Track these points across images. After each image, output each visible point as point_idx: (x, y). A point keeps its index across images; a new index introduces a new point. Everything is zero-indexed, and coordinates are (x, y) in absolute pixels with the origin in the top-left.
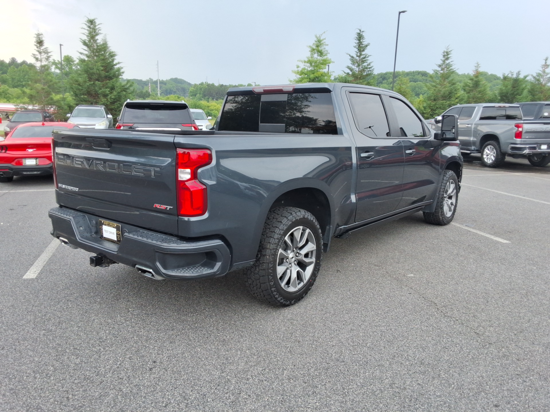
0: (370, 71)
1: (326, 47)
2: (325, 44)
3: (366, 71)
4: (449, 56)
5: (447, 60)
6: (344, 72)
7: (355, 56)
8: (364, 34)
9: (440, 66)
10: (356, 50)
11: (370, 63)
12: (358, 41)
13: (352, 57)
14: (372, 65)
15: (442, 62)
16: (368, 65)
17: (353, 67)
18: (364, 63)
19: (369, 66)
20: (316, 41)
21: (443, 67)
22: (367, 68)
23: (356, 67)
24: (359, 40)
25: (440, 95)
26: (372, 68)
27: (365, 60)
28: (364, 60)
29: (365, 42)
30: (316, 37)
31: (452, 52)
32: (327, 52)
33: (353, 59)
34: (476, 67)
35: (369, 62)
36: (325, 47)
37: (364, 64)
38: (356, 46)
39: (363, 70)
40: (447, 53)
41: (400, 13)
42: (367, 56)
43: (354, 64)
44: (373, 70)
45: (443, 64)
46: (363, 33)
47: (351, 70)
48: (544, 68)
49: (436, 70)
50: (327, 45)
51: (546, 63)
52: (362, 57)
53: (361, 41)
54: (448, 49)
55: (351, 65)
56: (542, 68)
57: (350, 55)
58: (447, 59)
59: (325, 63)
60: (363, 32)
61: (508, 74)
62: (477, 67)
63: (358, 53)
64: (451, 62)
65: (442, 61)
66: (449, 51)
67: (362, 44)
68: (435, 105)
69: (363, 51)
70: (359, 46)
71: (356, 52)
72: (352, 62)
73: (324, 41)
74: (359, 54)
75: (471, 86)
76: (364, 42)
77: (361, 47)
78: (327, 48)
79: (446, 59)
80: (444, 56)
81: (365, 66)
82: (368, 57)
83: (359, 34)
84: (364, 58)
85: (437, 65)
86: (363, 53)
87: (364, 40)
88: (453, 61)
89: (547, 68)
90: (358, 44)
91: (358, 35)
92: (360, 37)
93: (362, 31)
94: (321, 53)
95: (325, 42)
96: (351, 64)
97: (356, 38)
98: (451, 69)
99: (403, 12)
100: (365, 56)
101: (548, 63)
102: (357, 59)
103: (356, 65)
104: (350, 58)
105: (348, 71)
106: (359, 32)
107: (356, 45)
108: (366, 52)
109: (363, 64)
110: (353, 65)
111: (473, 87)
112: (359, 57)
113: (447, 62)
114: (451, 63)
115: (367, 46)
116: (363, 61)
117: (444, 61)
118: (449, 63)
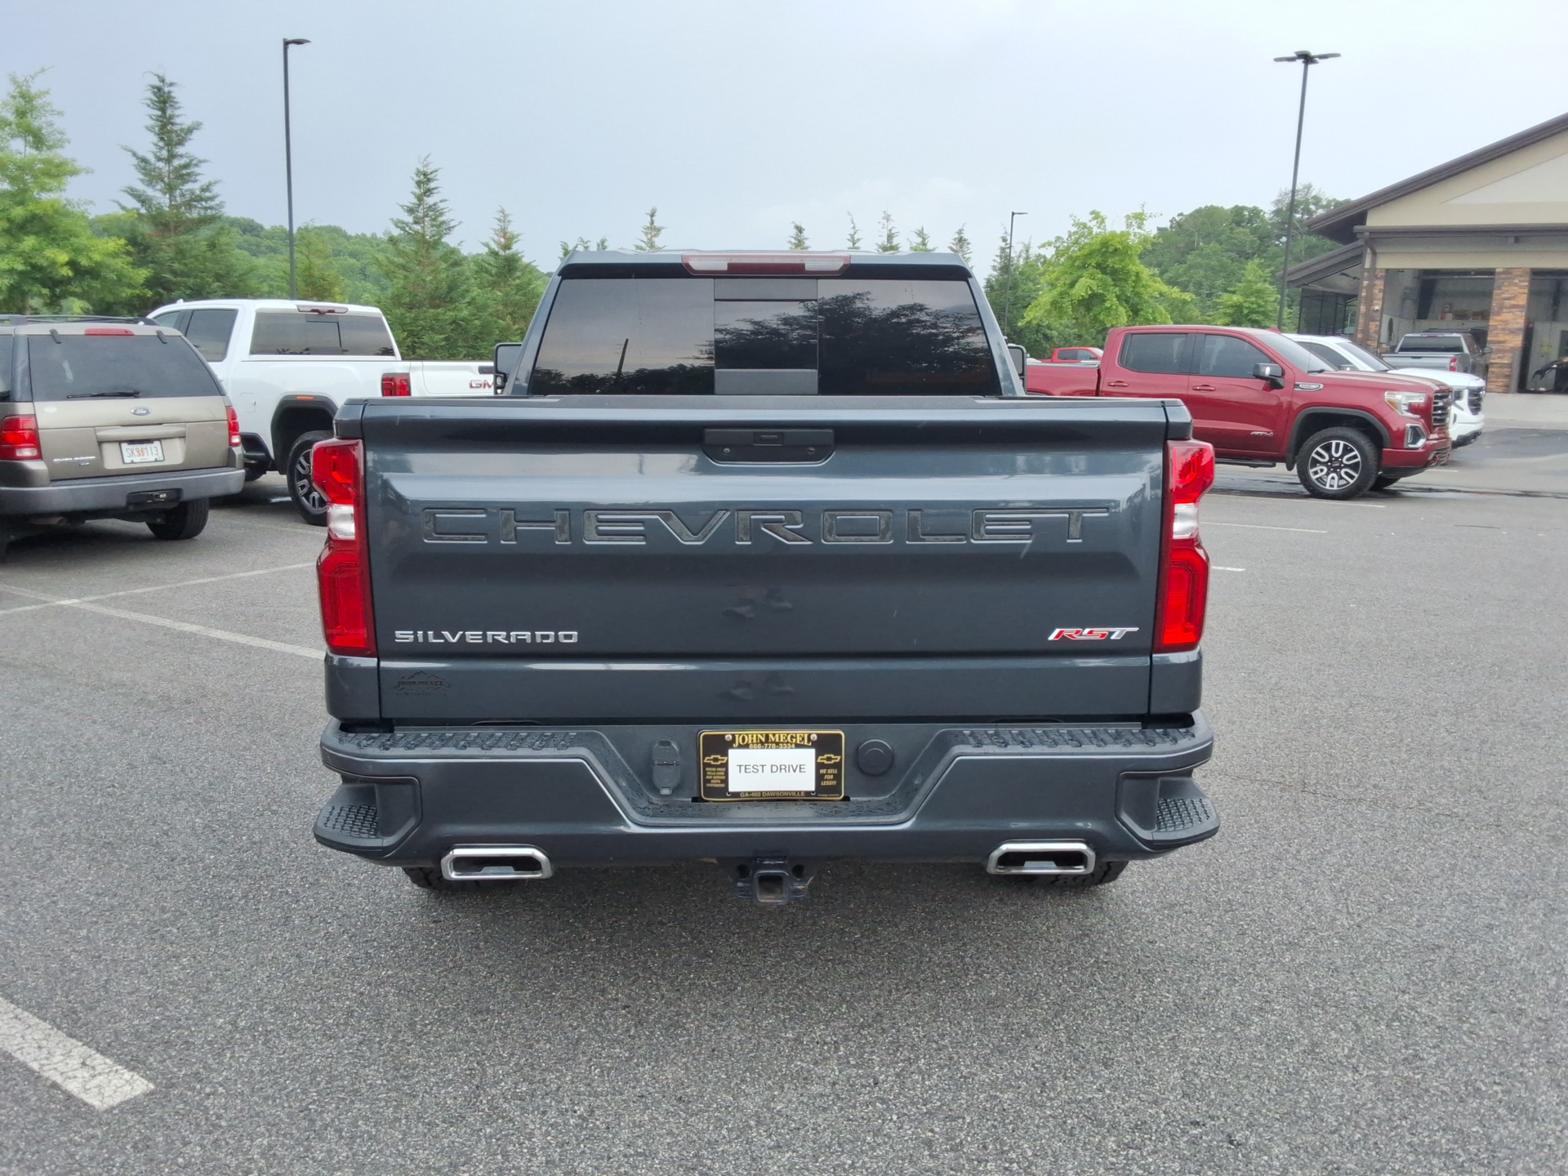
0: (211, 208)
1: (56, 120)
2: (49, 108)
3: (196, 207)
4: (432, 185)
5: (428, 196)
6: (120, 204)
7: (151, 158)
8: (176, 93)
9: (411, 211)
10: (155, 139)
11: (210, 184)
12: (159, 113)
13: (144, 160)
14: (215, 190)
15: (415, 201)
16: (203, 190)
17: (150, 192)
18: (187, 182)
19: (207, 194)
20: (14, 97)
21: (420, 215)
22: (200, 199)
23: (158, 194)
24: (163, 110)
25: (421, 295)
26: (217, 201)
27: (188, 174)
28: (184, 172)
29: (183, 117)
30: (14, 81)
31: (439, 175)
32: (59, 136)
33: (148, 168)
34: (499, 220)
35: (203, 181)
36: (49, 118)
37: (189, 186)
38: (153, 127)
39: (189, 205)
40: (425, 175)
41: (287, 43)
42: (194, 162)
43: (150, 183)
44: (221, 205)
45: (419, 205)
46: (171, 89)
47: (143, 200)
48: (649, 236)
49: (403, 223)
50: (60, 113)
51: (652, 222)
52: (176, 163)
53: (169, 112)
54: (426, 166)
55: (141, 187)
56: (646, 234)
57: (134, 154)
58: (429, 192)
59: (57, 171)
60: (171, 84)
61: (576, 247)
62: (504, 222)
63: (161, 148)
64: (441, 201)
65: (416, 196)
66: (429, 171)
67: (173, 124)
68: (416, 319)
69: (181, 143)
70: (163, 127)
71: (156, 145)
72: (145, 174)
73: (48, 99)
74: (164, 154)
75: (493, 272)
76: (178, 116)
77: (170, 132)
78: (59, 123)
79: (425, 193)
80: (419, 183)
81: (192, 192)
82: (196, 165)
83: (159, 89)
84: (186, 166)
85: (402, 206)
86: (180, 150)
87: (177, 112)
88: (445, 200)
89: (655, 236)
90: (157, 120)
91: (155, 94)
92: (163, 100)
93: (168, 80)
94: (38, 139)
95: (49, 104)
96: (142, 180)
97: (149, 102)
98: (443, 223)
99: (299, 42)
100: (187, 160)
101: (656, 224)
102: (160, 169)
103: (158, 187)
104: (135, 161)
105: (132, 203)
106: (157, 83)
107: (152, 122)
108: (190, 149)
109: (183, 184)
110: (148, 185)
111: (499, 275)
112: (168, 160)
113: (430, 201)
114: (442, 205)
115: (190, 131)
116: (182, 176)
117: (420, 198)
118: (435, 204)
